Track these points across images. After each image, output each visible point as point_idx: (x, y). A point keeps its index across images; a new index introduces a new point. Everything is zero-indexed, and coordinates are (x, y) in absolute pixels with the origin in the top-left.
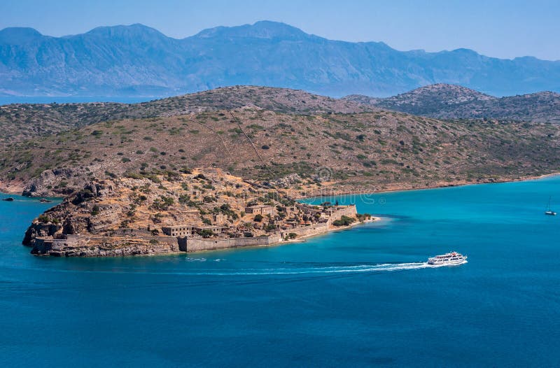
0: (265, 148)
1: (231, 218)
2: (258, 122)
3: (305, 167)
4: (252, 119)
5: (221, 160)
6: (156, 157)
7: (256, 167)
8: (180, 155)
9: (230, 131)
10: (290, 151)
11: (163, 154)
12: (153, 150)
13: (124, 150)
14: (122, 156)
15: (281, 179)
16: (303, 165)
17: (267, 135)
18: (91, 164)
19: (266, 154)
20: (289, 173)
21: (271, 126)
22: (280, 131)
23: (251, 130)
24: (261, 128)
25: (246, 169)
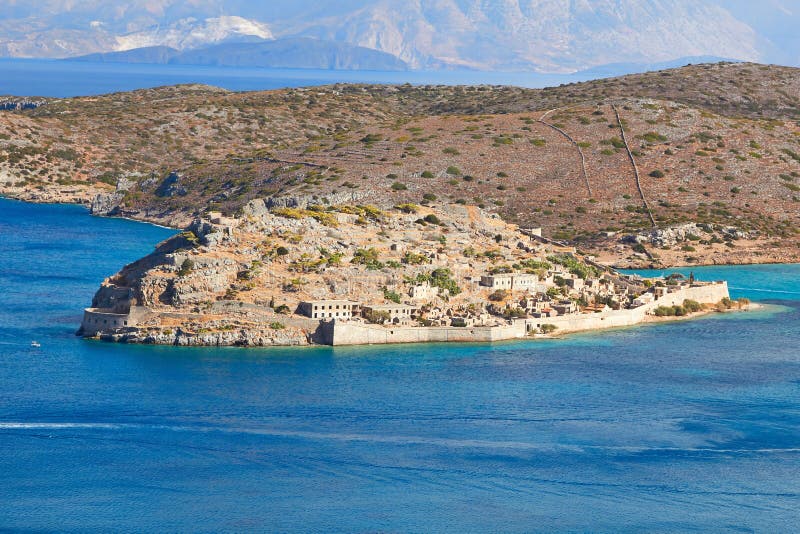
0: (655, 175)
1: (446, 292)
2: (661, 130)
3: (718, 212)
4: (651, 122)
5: (568, 194)
6: (453, 183)
7: (629, 209)
8: (496, 181)
9: (603, 143)
10: (702, 182)
11: (468, 179)
12: (451, 170)
13: (399, 171)
14: (394, 181)
15: (660, 232)
16: (717, 208)
17: (668, 152)
18: (334, 193)
19: (657, 186)
20: (684, 220)
21: (682, 136)
22: (697, 146)
23: (642, 142)
24: (661, 138)
25: (608, 212)
